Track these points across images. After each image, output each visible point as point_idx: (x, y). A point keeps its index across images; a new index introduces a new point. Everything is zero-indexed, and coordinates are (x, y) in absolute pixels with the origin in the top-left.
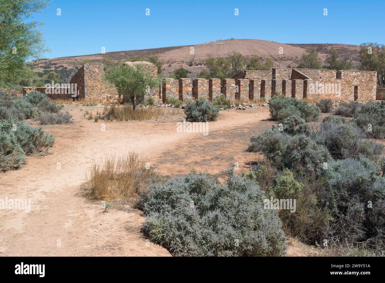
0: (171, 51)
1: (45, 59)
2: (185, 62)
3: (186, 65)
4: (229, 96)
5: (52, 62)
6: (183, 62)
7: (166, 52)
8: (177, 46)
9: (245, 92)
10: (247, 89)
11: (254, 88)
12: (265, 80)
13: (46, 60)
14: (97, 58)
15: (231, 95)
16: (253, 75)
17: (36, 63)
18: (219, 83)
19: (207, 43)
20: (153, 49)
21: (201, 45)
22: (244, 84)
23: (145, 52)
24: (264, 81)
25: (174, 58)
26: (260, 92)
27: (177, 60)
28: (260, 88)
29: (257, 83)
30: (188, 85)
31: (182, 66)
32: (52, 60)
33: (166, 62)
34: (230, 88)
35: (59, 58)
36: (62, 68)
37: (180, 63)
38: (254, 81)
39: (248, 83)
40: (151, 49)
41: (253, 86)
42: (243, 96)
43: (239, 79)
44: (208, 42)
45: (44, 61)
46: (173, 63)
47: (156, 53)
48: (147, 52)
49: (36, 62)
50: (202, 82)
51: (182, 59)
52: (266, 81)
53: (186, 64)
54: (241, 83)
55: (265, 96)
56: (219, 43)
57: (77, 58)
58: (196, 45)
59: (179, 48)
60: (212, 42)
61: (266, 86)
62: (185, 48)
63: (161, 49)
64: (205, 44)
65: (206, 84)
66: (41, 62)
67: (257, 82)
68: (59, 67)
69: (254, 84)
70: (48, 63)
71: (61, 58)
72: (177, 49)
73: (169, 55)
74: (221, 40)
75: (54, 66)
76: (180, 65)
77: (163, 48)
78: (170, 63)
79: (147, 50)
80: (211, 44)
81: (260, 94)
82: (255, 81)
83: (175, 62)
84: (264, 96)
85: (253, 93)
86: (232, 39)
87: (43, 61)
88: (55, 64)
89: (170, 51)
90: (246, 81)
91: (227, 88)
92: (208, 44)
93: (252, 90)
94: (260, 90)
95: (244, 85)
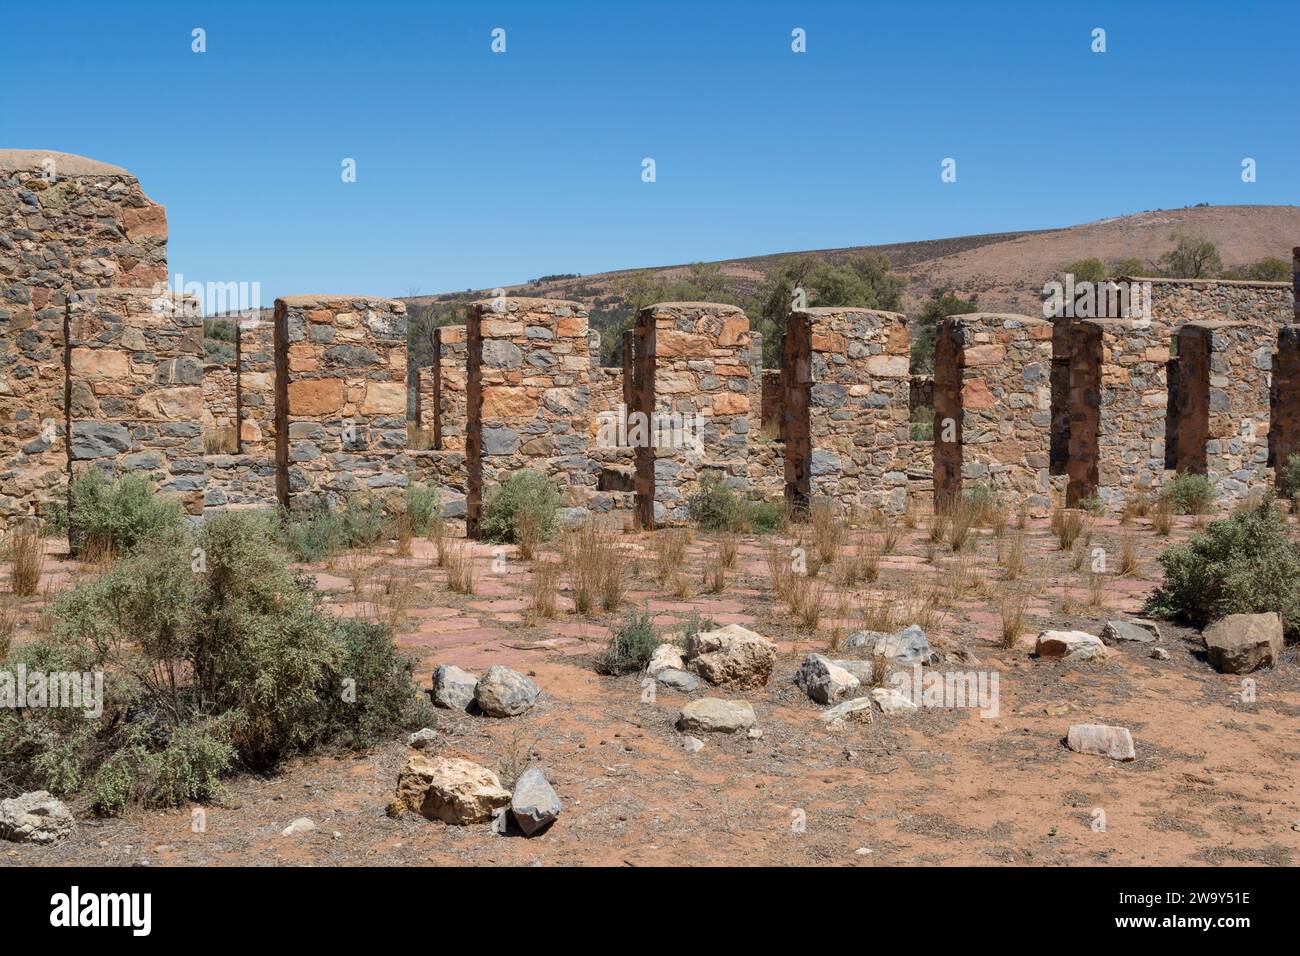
0: (980, 250)
1: (570, 277)
2: (1030, 286)
3: (1030, 298)
4: (843, 463)
5: (588, 287)
6: (1020, 286)
7: (962, 254)
8: (1004, 231)
9: (1008, 429)
10: (1030, 400)
11: (1103, 392)
12: (1208, 324)
13: (571, 280)
14: (731, 275)
15: (861, 454)
16: (1179, 305)
17: (538, 289)
18: (727, 340)
19: (1109, 221)
20: (922, 243)
21: (1089, 228)
22: (999, 355)
23: (893, 253)
24: (1206, 335)
25: (990, 273)
26: (1162, 425)
27: (999, 281)
28: (1161, 398)
29: (1132, 351)
30: (363, 361)
31: (1016, 299)
32: (590, 280)
33: (962, 286)
34: (856, 389)
35: (612, 272)
36: (616, 305)
37: (1012, 288)
38: (1108, 337)
39: (1048, 347)
40: (913, 244)
41: (1098, 379)
42: (995, 464)
43: (956, 318)
44: (1111, 215)
45: (565, 281)
46: (984, 290)
47: (931, 255)
48: (900, 252)
49: (538, 284)
50: (530, 331)
51: (1016, 275)
52: (1217, 339)
53: (1032, 292)
54: (970, 354)
55: (1210, 459)
56: (1155, 220)
57: (668, 273)
58: (1069, 229)
59: (1012, 237)
60: (1129, 217)
61: (1217, 381)
62: (1031, 238)
63: (946, 242)
64: (1102, 223)
65: (578, 352)
66: (553, 287)
67: (1136, 343)
68: (606, 302)
69: (1099, 361)
70: (575, 289)
71: (619, 272)
72: (1003, 241)
73: (972, 263)
74: (1159, 210)
75: (592, 298)
76: (1009, 295)
77: (955, 239)
78: (975, 288)
79: (899, 245)
80: (1124, 225)
81: (1158, 445)
82: (1118, 337)
83: (993, 286)
84: (1199, 466)
85: (1098, 435)
86: (1201, 205)
87: (560, 283)
88: (596, 292)
89: (978, 250)
90: (1022, 336)
91: (823, 390)
92: (1113, 224)
93: (1087, 411)
94: (1163, 412)
95: (1006, 369)
